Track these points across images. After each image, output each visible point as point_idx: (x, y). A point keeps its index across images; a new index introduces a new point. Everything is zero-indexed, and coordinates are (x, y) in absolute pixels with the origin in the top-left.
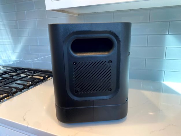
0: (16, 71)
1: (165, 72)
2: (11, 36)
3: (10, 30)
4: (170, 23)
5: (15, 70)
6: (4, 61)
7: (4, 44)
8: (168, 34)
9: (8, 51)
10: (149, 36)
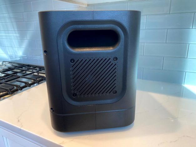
0: (22, 68)
1: (187, 73)
2: (16, 30)
3: (15, 23)
4: (195, 15)
5: (21, 66)
6: (11, 57)
7: (10, 38)
8: (192, 28)
9: (14, 45)
10: (168, 31)
